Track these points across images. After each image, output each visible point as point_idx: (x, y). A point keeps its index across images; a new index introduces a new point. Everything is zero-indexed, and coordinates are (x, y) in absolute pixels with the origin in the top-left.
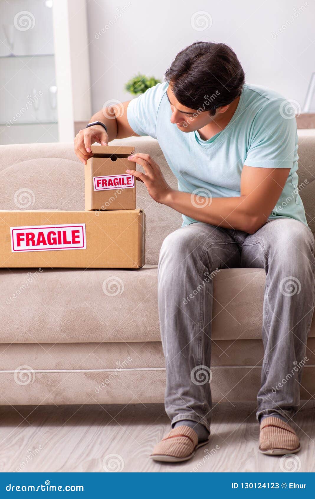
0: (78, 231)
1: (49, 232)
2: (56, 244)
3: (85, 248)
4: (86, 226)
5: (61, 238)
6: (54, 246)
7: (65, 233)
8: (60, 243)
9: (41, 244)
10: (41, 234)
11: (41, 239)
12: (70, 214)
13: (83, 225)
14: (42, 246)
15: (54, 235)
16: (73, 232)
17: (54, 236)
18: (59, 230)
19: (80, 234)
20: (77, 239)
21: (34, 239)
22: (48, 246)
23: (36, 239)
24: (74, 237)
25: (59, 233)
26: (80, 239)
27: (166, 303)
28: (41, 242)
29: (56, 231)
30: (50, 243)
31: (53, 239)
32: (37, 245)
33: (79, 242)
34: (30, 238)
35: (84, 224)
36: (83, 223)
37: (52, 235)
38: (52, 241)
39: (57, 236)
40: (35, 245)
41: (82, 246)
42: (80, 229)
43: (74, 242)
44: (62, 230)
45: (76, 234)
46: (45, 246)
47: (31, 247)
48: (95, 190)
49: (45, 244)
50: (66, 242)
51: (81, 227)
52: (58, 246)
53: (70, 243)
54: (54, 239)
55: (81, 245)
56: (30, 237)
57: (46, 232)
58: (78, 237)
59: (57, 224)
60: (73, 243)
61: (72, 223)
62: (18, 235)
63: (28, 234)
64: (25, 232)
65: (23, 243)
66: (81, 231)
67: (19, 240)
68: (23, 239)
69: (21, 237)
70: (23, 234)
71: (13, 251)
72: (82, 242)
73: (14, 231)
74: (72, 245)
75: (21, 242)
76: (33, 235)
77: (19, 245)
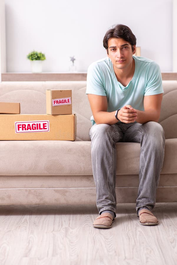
0: (46, 124)
1: (32, 124)
2: (36, 129)
3: (49, 131)
5: (38, 127)
6: (35, 130)
7: (40, 124)
8: (38, 129)
9: (29, 129)
10: (29, 125)
11: (29, 127)
13: (48, 121)
14: (29, 130)
16: (44, 124)
17: (35, 126)
19: (47, 125)
20: (45, 127)
23: (26, 127)
24: (44, 126)
25: (37, 124)
26: (47, 127)
27: (96, 157)
28: (29, 128)
29: (36, 123)
30: (33, 129)
33: (46, 129)
34: (24, 127)
38: (34, 128)
39: (36, 126)
44: (38, 123)
45: (45, 125)
47: (24, 131)
48: (53, 106)
49: (31, 129)
52: (36, 130)
53: (42, 129)
54: (35, 127)
56: (24, 126)
58: (46, 126)
59: (37, 120)
60: (44, 129)
61: (43, 120)
62: (18, 125)
63: (23, 125)
64: (21, 124)
65: (21, 129)
66: (47, 124)
67: (19, 128)
68: (21, 127)
69: (20, 126)
70: (20, 125)
71: (16, 133)
72: (47, 128)
73: (16, 124)
74: (43, 130)
75: (20, 128)
76: (25, 125)
77: (19, 130)
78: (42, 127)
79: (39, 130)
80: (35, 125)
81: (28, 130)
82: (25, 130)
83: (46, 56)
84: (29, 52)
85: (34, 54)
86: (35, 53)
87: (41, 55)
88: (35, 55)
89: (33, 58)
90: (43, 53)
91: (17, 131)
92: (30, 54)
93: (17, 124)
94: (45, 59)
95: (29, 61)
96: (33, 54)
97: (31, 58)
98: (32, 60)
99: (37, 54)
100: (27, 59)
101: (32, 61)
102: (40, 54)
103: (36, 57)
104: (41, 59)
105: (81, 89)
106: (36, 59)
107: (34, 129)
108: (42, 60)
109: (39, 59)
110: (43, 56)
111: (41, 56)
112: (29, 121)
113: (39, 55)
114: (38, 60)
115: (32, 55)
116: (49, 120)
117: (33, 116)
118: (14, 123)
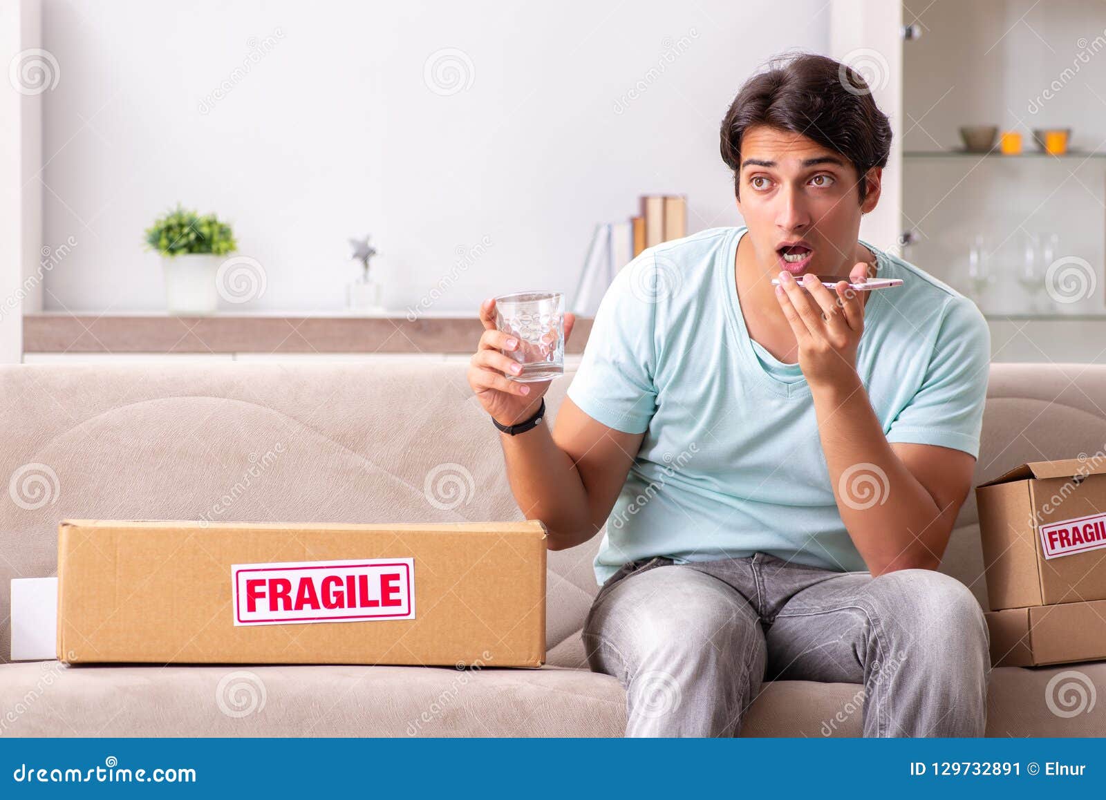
0: (396, 577)
1: (324, 577)
2: (342, 606)
3: (412, 616)
4: (416, 561)
5: (356, 591)
6: (337, 612)
7: (364, 579)
8: (352, 604)
9: (307, 607)
10: (306, 582)
12: (377, 534)
13: (410, 561)
14: (306, 610)
15: (337, 585)
16: (385, 579)
17: (339, 589)
18: (350, 572)
19: (401, 583)
20: (393, 596)
21: (288, 594)
22: (323, 612)
23: (293, 595)
24: (386, 590)
25: (351, 579)
26: (402, 595)
28: (307, 601)
29: (343, 574)
30: (328, 605)
31: (336, 594)
32: (296, 609)
33: (397, 603)
34: (278, 592)
35: (412, 559)
36: (408, 556)
37: (332, 584)
38: (333, 600)
39: (344, 588)
40: (290, 609)
41: (406, 612)
42: (401, 571)
43: (387, 602)
44: (357, 573)
45: (392, 583)
46: (316, 611)
47: (281, 613)
49: (315, 606)
50: (366, 603)
51: (403, 567)
52: (346, 611)
53: (375, 604)
54: (339, 595)
55: (403, 609)
56: (280, 588)
57: (318, 579)
58: (396, 590)
59: (347, 558)
60: (384, 605)
61: (382, 557)
62: (251, 584)
63: (273, 583)
64: (267, 576)
65: (263, 604)
66: (403, 577)
67: (252, 597)
68: (262, 595)
69: (258, 589)
70: (262, 582)
71: (236, 623)
72: (404, 602)
73: (240, 574)
74: (381, 610)
75: (258, 601)
76: (287, 584)
77: (251, 608)
78: (375, 593)
79: (359, 610)
80: (339, 582)
81: (299, 607)
82: (287, 607)
83: (237, 233)
84: (158, 213)
85: (181, 226)
86: (185, 220)
87: (216, 229)
88: (186, 230)
89: (172, 245)
90: (222, 219)
91: (245, 615)
92: (163, 226)
93: (244, 577)
94: (231, 248)
95: (156, 258)
96: (173, 222)
97: (164, 242)
98: (172, 251)
99: (193, 225)
100: (149, 247)
101: (167, 256)
102: (210, 224)
103: (192, 236)
104: (214, 247)
106: (190, 248)
107: (333, 607)
108: (218, 252)
109: (203, 248)
110: (225, 232)
111: (216, 238)
112: (311, 559)
113: (205, 230)
114: (200, 252)
115: (169, 229)
116: (412, 557)
117: (327, 533)
118: (230, 572)
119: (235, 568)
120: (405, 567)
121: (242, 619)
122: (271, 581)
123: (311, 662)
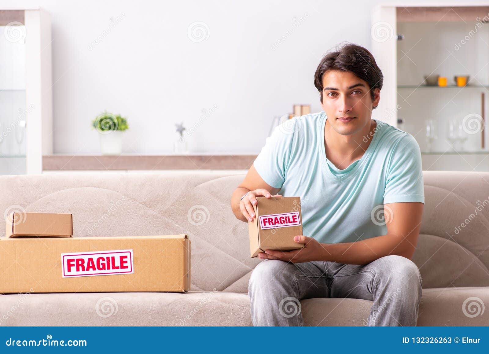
0: (126, 257)
1: (98, 258)
2: (105, 269)
3: (132, 272)
4: (134, 252)
5: (110, 263)
6: (103, 271)
7: (113, 258)
8: (109, 268)
9: (91, 269)
10: (90, 260)
11: (91, 265)
12: (118, 240)
13: (131, 251)
14: (91, 271)
15: (103, 260)
16: (121, 258)
17: (104, 262)
18: (108, 255)
19: (128, 260)
20: (125, 265)
21: (84, 265)
22: (97, 271)
23: (85, 265)
24: (122, 262)
25: (108, 258)
26: (128, 264)
28: (91, 267)
31: (102, 264)
33: (127, 267)
34: (80, 264)
35: (132, 250)
36: (130, 249)
37: (101, 260)
38: (101, 267)
39: (105, 262)
41: (130, 271)
42: (128, 255)
43: (122, 267)
44: (110, 256)
45: (124, 260)
46: (95, 271)
47: (81, 272)
49: (94, 269)
50: (114, 267)
52: (106, 271)
53: (118, 268)
55: (129, 269)
56: (80, 262)
57: (95, 258)
58: (126, 262)
59: (106, 250)
60: (121, 268)
61: (120, 249)
62: (69, 261)
63: (78, 260)
66: (129, 257)
67: (69, 266)
68: (73, 265)
69: (72, 263)
70: (73, 260)
71: (63, 276)
72: (129, 267)
73: (64, 257)
74: (120, 270)
75: (72, 268)
76: (83, 261)
77: (69, 270)
78: (118, 263)
79: (111, 270)
80: (103, 259)
81: (88, 269)
82: (83, 270)
83: (129, 122)
84: (97, 113)
87: (120, 121)
88: (108, 121)
91: (67, 273)
93: (66, 258)
99: (111, 119)
102: (118, 118)
105: (201, 185)
106: (110, 128)
108: (121, 130)
110: (124, 122)
112: (92, 251)
113: (116, 121)
114: (114, 129)
116: (132, 249)
117: (98, 240)
118: (60, 256)
119: (62, 255)
120: (129, 253)
121: (65, 275)
122: (76, 259)
123: (93, 291)
